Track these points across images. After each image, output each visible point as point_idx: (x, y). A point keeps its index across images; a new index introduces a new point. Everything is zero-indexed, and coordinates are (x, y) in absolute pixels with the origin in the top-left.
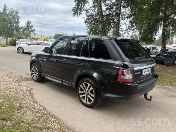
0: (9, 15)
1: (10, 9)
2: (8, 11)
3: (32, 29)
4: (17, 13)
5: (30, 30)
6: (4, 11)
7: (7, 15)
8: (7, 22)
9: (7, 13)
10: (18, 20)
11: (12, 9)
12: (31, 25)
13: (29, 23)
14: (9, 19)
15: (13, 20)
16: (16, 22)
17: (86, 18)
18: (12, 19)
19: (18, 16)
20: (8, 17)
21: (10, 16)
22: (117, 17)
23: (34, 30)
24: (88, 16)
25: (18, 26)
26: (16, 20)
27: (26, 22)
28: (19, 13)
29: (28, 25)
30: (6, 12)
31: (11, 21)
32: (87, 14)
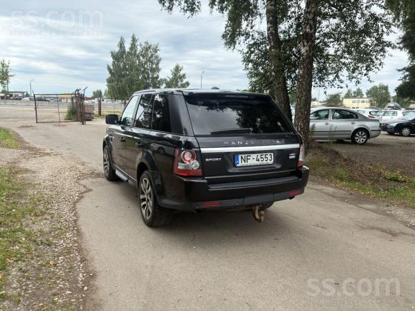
0: (141, 55)
1: (144, 45)
2: (139, 49)
3: (184, 81)
4: (156, 51)
5: (179, 84)
6: (131, 49)
7: (138, 56)
8: (137, 70)
9: (138, 52)
10: (158, 64)
11: (147, 43)
12: (182, 73)
13: (177, 69)
14: (141, 65)
15: (148, 66)
16: (153, 70)
17: (246, 50)
18: (146, 63)
19: (157, 57)
20: (139, 60)
21: (143, 57)
22: (306, 44)
23: (188, 84)
24: (250, 47)
25: (157, 77)
26: (154, 66)
27: (173, 67)
28: (159, 50)
29: (175, 75)
30: (136, 51)
31: (145, 69)
32: (247, 42)
